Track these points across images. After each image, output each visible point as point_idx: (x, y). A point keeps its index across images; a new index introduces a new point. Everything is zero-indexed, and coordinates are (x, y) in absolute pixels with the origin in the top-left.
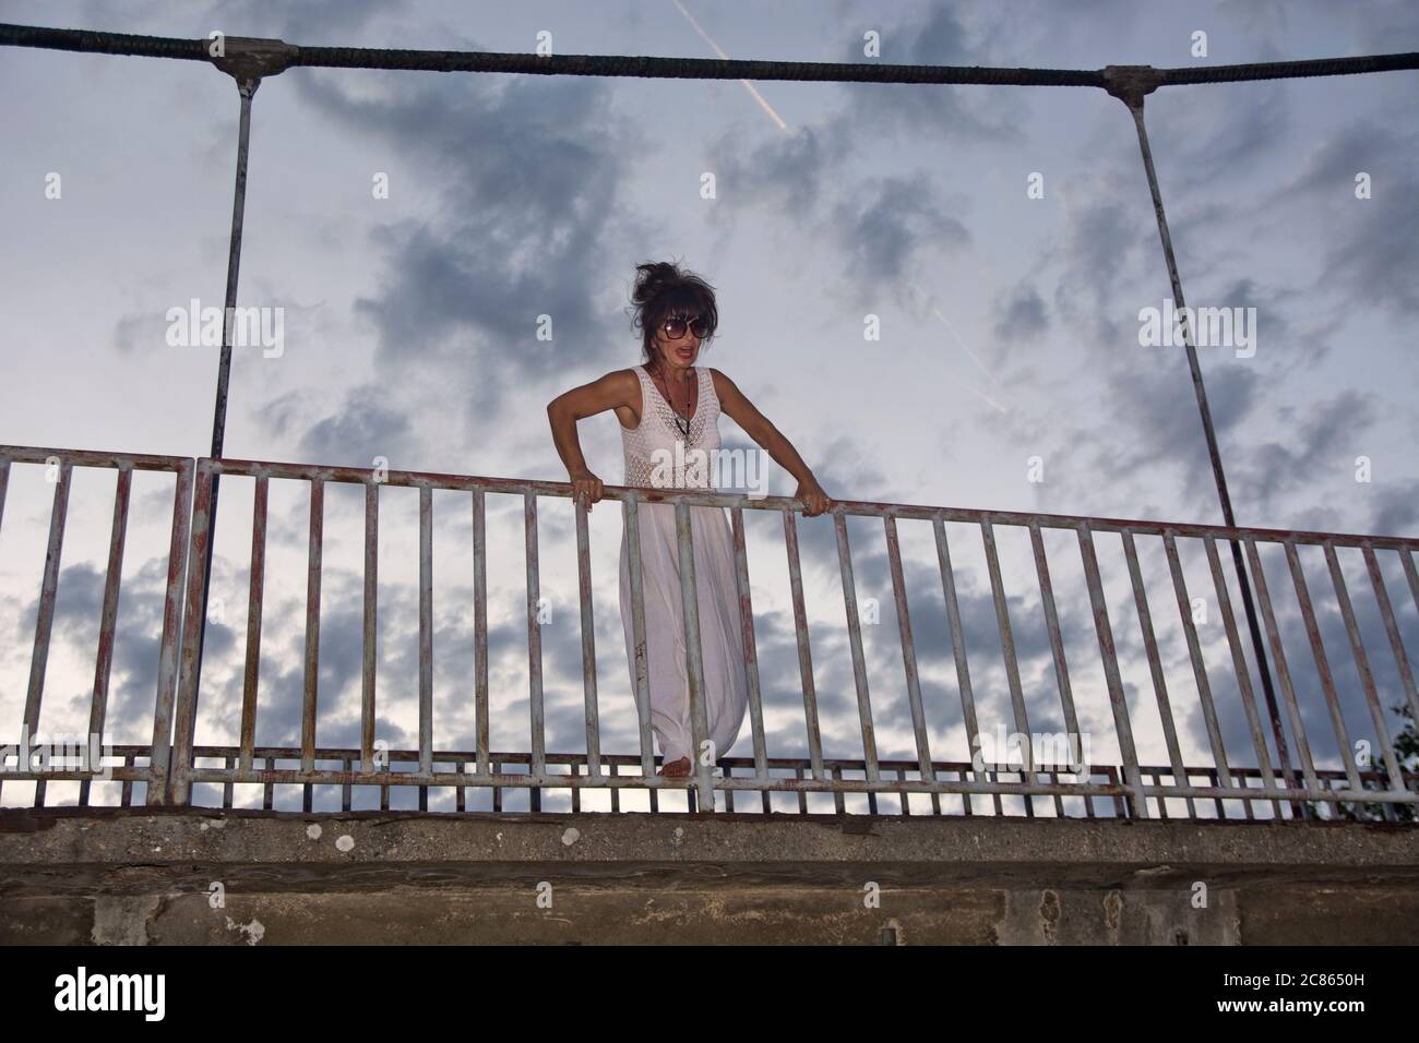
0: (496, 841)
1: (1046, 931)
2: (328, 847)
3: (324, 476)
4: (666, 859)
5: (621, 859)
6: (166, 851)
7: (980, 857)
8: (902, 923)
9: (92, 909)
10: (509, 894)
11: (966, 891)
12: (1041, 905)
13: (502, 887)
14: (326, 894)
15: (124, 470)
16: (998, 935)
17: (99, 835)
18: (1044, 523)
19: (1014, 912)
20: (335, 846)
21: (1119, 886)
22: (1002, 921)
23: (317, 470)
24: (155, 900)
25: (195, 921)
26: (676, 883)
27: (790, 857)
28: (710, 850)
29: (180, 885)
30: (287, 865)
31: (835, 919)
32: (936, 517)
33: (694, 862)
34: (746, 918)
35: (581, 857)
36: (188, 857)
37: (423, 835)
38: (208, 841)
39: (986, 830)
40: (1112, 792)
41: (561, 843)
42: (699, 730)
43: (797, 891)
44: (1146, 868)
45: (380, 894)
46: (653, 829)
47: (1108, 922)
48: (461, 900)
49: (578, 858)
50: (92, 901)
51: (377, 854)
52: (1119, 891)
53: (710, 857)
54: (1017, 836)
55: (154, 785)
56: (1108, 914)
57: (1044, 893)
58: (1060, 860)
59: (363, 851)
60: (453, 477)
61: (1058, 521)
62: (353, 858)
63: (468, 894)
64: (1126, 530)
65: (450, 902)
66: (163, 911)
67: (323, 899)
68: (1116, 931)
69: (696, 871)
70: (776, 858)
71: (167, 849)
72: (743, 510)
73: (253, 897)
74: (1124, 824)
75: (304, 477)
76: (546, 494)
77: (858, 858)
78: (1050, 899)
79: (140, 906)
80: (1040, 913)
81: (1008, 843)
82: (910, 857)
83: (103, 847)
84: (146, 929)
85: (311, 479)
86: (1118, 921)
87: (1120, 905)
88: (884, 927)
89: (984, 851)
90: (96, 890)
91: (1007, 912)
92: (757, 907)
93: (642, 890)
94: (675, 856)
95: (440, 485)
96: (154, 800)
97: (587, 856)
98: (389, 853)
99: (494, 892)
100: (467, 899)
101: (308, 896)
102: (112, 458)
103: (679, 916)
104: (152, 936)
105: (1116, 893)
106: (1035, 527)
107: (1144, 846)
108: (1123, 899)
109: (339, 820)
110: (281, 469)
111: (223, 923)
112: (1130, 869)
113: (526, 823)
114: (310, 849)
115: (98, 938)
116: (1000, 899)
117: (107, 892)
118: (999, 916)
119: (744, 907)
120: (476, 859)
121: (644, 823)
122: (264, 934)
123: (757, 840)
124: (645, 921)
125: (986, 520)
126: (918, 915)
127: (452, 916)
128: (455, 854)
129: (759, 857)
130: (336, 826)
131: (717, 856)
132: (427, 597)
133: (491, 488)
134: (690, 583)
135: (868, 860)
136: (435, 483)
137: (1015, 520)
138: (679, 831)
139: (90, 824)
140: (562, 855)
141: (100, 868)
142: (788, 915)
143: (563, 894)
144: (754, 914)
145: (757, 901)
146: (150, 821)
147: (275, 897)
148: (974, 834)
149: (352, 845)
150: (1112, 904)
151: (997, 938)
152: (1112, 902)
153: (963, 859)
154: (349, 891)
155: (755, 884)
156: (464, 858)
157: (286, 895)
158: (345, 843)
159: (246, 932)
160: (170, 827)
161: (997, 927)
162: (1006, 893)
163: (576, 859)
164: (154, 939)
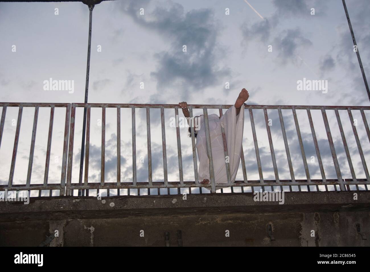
0: (153, 202)
1: (316, 224)
2: (107, 206)
3: (105, 106)
4: (202, 206)
5: (189, 207)
6: (64, 208)
7: (294, 203)
8: (273, 223)
9: (49, 224)
10: (161, 217)
11: (292, 213)
12: (314, 217)
13: (158, 216)
14: (110, 219)
15: (52, 107)
16: (302, 226)
17: (46, 204)
18: (311, 108)
19: (306, 219)
20: (109, 205)
21: (338, 211)
22: (303, 222)
23: (103, 105)
24: (65, 222)
25: (76, 227)
26: (207, 213)
27: (237, 205)
28: (214, 204)
29: (71, 217)
30: (97, 211)
31: (253, 222)
32: (279, 108)
33: (210, 207)
34: (228, 222)
35: (177, 206)
36: (70, 209)
37: (133, 202)
38: (75, 205)
39: (295, 195)
40: (333, 184)
41: (172, 203)
42: (211, 170)
43: (242, 215)
44: (345, 205)
45: (125, 219)
46: (198, 198)
47: (335, 221)
48: (147, 219)
49: (177, 207)
50: (49, 222)
51: (121, 207)
52: (338, 212)
53: (214, 205)
54: (304, 197)
55: (61, 191)
56: (335, 219)
57: (315, 213)
58: (318, 203)
59: (117, 207)
60: (140, 105)
61: (315, 108)
62: (114, 208)
63: (149, 218)
64: (336, 109)
65: (144, 220)
66: (67, 224)
67: (110, 220)
68: (338, 223)
69: (211, 209)
70: (233, 205)
71: (64, 207)
72: (223, 109)
73: (91, 220)
74: (337, 193)
75: (100, 107)
76: (167, 108)
77: (257, 205)
78: (317, 215)
79: (61, 223)
80: (314, 219)
81: (302, 199)
82: (273, 204)
83: (47, 207)
84: (63, 229)
85: (102, 107)
86: (338, 221)
87: (338, 216)
88: (268, 224)
89: (295, 202)
90: (49, 219)
91: (304, 219)
92: (231, 219)
93: (197, 215)
94: (204, 205)
95: (137, 107)
96: (61, 194)
97: (179, 206)
98: (124, 207)
99: (156, 217)
100: (149, 219)
101: (106, 219)
102: (49, 105)
103: (209, 223)
104: (65, 231)
105: (337, 213)
106: (308, 109)
107: (343, 199)
108: (339, 215)
109: (110, 198)
110: (94, 105)
111: (83, 227)
112: (340, 205)
113: (162, 198)
114: (103, 206)
115: (51, 232)
116: (302, 216)
117: (52, 219)
118: (302, 220)
119: (227, 220)
120: (148, 208)
121: (195, 197)
122: (95, 230)
123: (228, 200)
124: (199, 224)
125: (293, 108)
126: (278, 221)
127: (145, 224)
128: (143, 207)
129: (229, 205)
130: (110, 200)
131: (217, 205)
132: (134, 137)
133: (151, 107)
134: (208, 130)
135: (260, 205)
136: (136, 106)
137: (302, 108)
138: (205, 199)
139: (44, 201)
140: (172, 206)
141: (48, 213)
142: (240, 221)
143: (176, 217)
144: (230, 221)
145: (231, 218)
146: (60, 200)
147: (97, 220)
148: (291, 197)
149: (114, 205)
150: (336, 216)
151: (301, 227)
152: (336, 215)
153: (288, 204)
154: (116, 218)
155: (229, 213)
156: (145, 208)
157: (100, 219)
158: (112, 204)
159: (89, 229)
160: (65, 202)
161: (301, 223)
162: (304, 214)
163: (176, 207)
164: (65, 232)
